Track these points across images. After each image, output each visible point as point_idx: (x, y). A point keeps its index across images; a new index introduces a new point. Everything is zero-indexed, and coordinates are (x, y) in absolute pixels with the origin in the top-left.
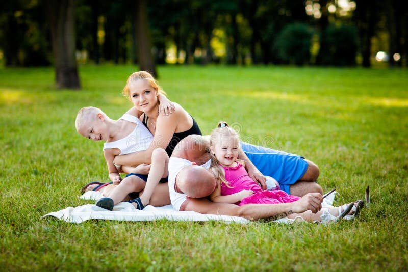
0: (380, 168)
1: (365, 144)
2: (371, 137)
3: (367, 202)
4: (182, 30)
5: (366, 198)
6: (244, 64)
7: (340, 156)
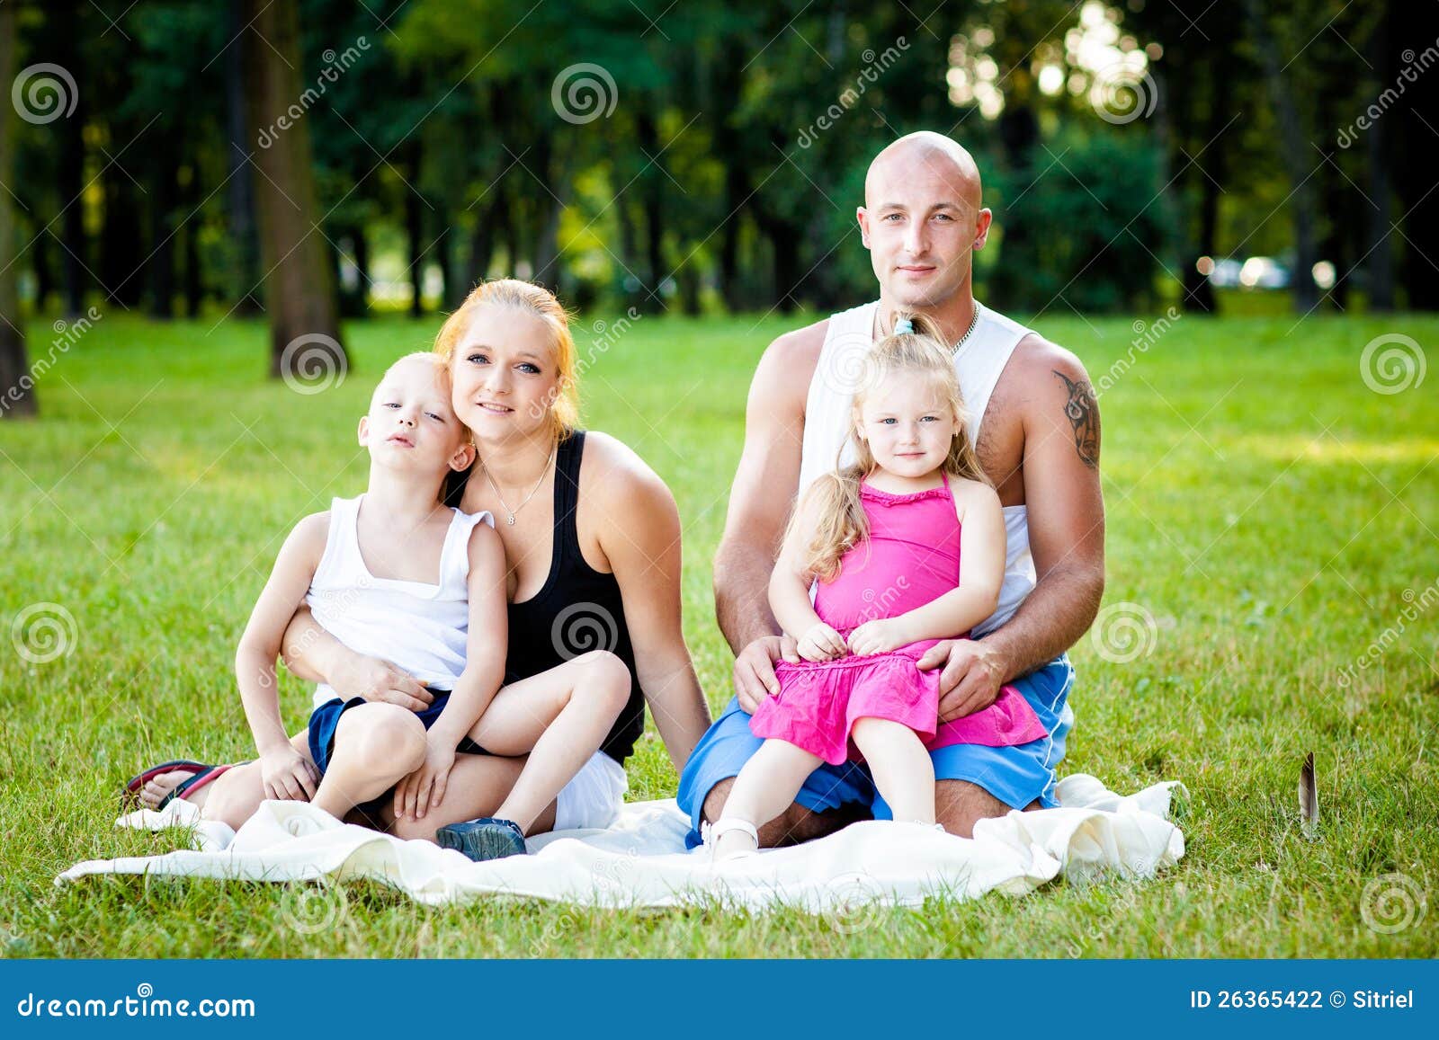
0: (1332, 690)
1: (1251, 604)
2: (1271, 578)
3: (1307, 818)
4: (432, 177)
5: (1301, 801)
6: (694, 309)
7: (1161, 653)
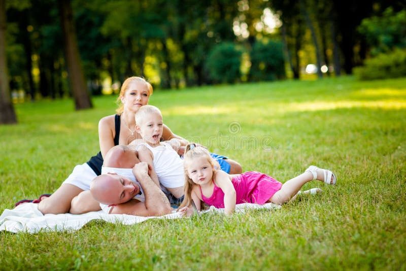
4: (114, 61)
6: (177, 87)
7: (265, 156)
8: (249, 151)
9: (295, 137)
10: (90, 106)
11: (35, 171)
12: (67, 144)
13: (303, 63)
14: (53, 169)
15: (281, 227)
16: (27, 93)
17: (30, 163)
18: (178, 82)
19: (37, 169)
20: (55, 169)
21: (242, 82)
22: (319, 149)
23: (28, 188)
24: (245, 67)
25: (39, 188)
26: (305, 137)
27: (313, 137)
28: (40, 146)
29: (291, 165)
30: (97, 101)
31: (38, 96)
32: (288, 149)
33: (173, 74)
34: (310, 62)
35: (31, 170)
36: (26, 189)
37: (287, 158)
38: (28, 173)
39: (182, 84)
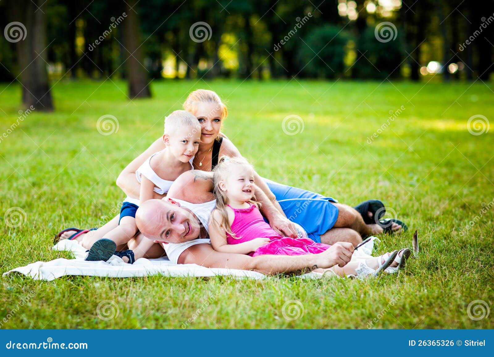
0: (431, 207)
1: (412, 177)
3: (415, 250)
5: (413, 245)
6: (260, 78)
7: (381, 193)
8: (360, 183)
9: (420, 168)
10: (148, 94)
11: (77, 185)
12: (118, 149)
13: (424, 58)
14: (100, 184)
15: (414, 310)
16: (66, 67)
17: (70, 171)
18: (260, 69)
19: (79, 182)
20: (105, 185)
21: (345, 78)
22: (454, 190)
23: (68, 210)
24: (350, 59)
25: (83, 212)
26: (434, 169)
27: (444, 170)
28: (84, 149)
29: (418, 211)
30: (156, 88)
31: (80, 73)
32: (411, 185)
33: (255, 59)
34: (433, 58)
35: (72, 183)
36: (65, 211)
37: (411, 200)
38: (69, 188)
39: (266, 73)
